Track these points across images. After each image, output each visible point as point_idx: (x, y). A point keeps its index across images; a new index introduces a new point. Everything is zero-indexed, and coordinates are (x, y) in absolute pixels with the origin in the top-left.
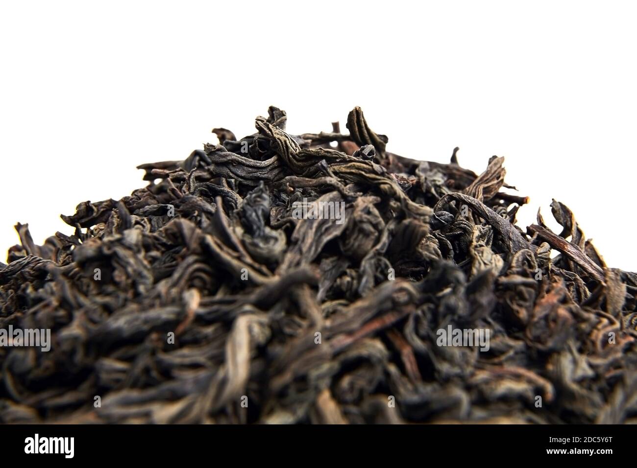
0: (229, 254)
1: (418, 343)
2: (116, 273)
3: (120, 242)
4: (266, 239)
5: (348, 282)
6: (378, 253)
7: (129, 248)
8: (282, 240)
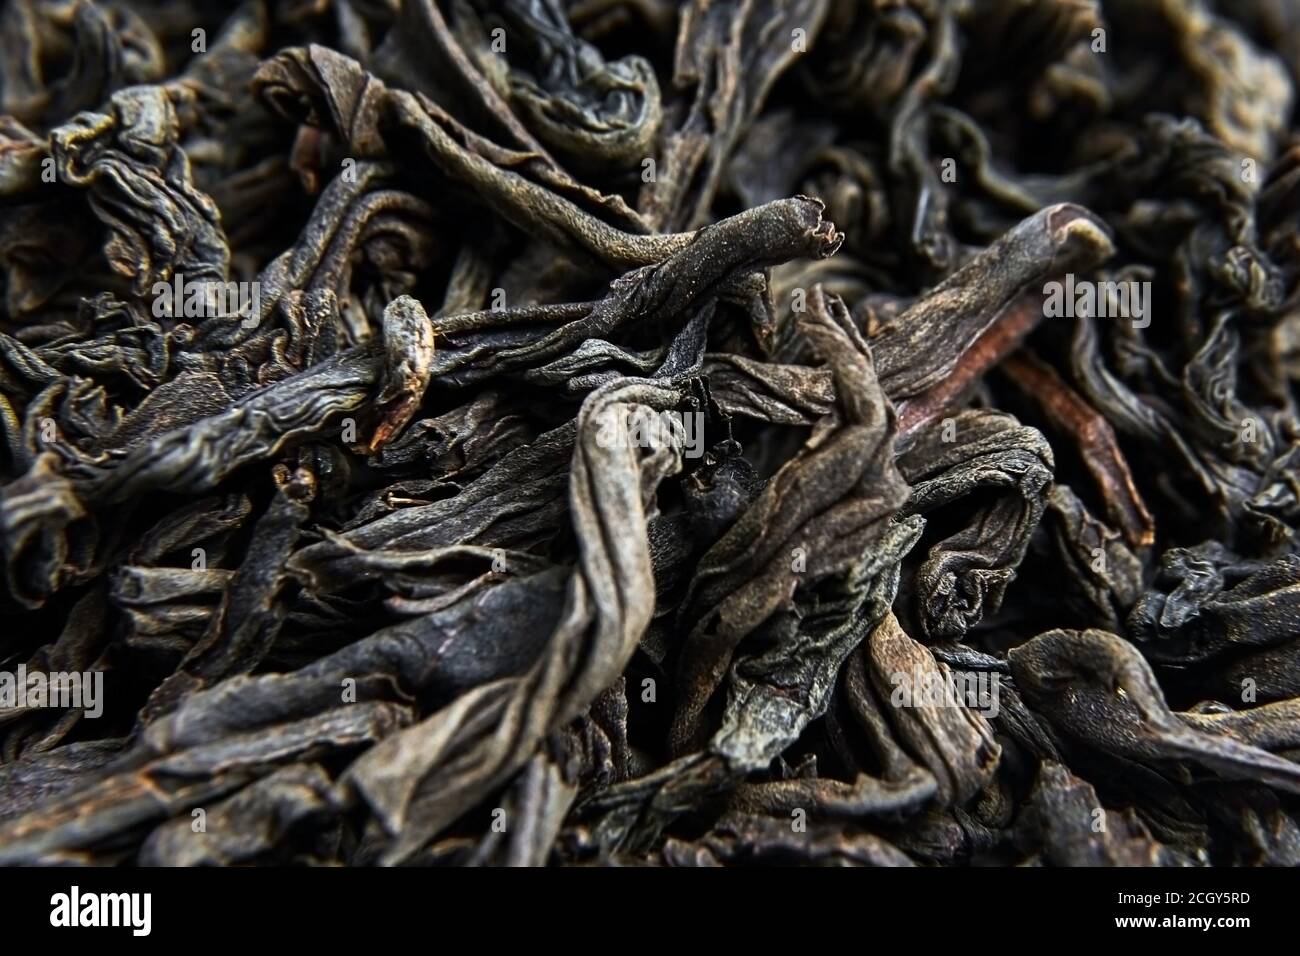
0: (488, 157)
1: (1128, 403)
2: (114, 243)
3: (112, 137)
4: (603, 94)
5: (853, 200)
6: (932, 97)
7: (145, 157)
8: (652, 92)
